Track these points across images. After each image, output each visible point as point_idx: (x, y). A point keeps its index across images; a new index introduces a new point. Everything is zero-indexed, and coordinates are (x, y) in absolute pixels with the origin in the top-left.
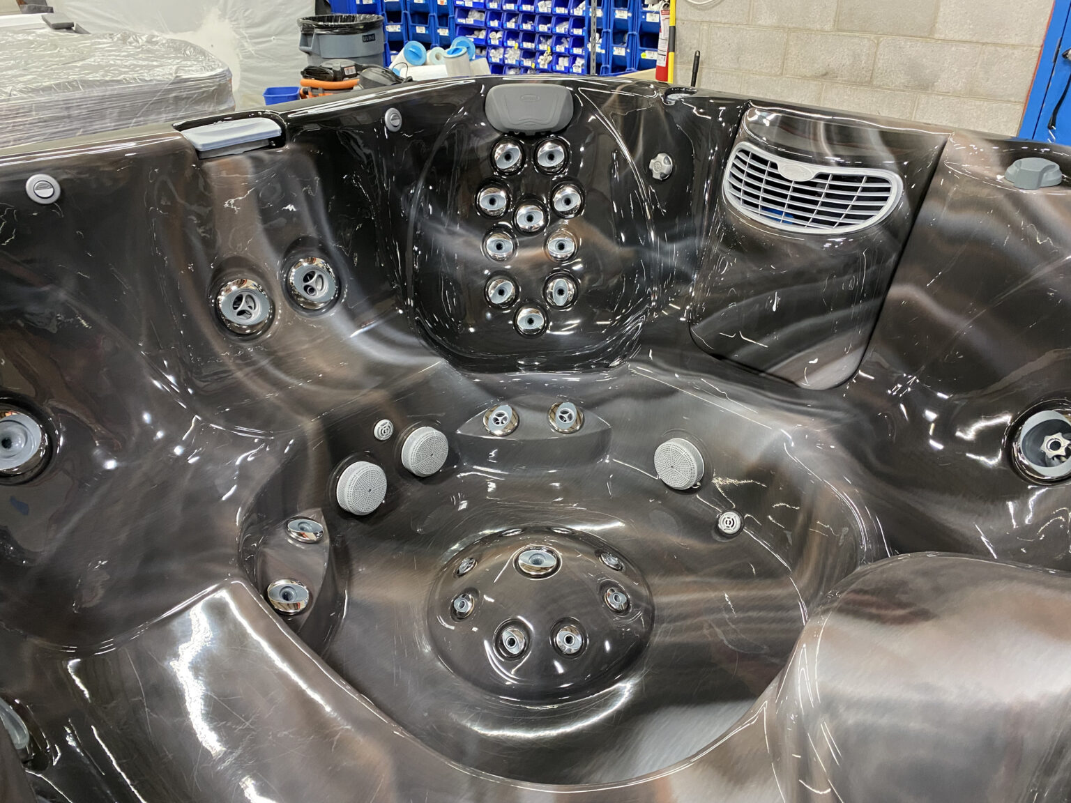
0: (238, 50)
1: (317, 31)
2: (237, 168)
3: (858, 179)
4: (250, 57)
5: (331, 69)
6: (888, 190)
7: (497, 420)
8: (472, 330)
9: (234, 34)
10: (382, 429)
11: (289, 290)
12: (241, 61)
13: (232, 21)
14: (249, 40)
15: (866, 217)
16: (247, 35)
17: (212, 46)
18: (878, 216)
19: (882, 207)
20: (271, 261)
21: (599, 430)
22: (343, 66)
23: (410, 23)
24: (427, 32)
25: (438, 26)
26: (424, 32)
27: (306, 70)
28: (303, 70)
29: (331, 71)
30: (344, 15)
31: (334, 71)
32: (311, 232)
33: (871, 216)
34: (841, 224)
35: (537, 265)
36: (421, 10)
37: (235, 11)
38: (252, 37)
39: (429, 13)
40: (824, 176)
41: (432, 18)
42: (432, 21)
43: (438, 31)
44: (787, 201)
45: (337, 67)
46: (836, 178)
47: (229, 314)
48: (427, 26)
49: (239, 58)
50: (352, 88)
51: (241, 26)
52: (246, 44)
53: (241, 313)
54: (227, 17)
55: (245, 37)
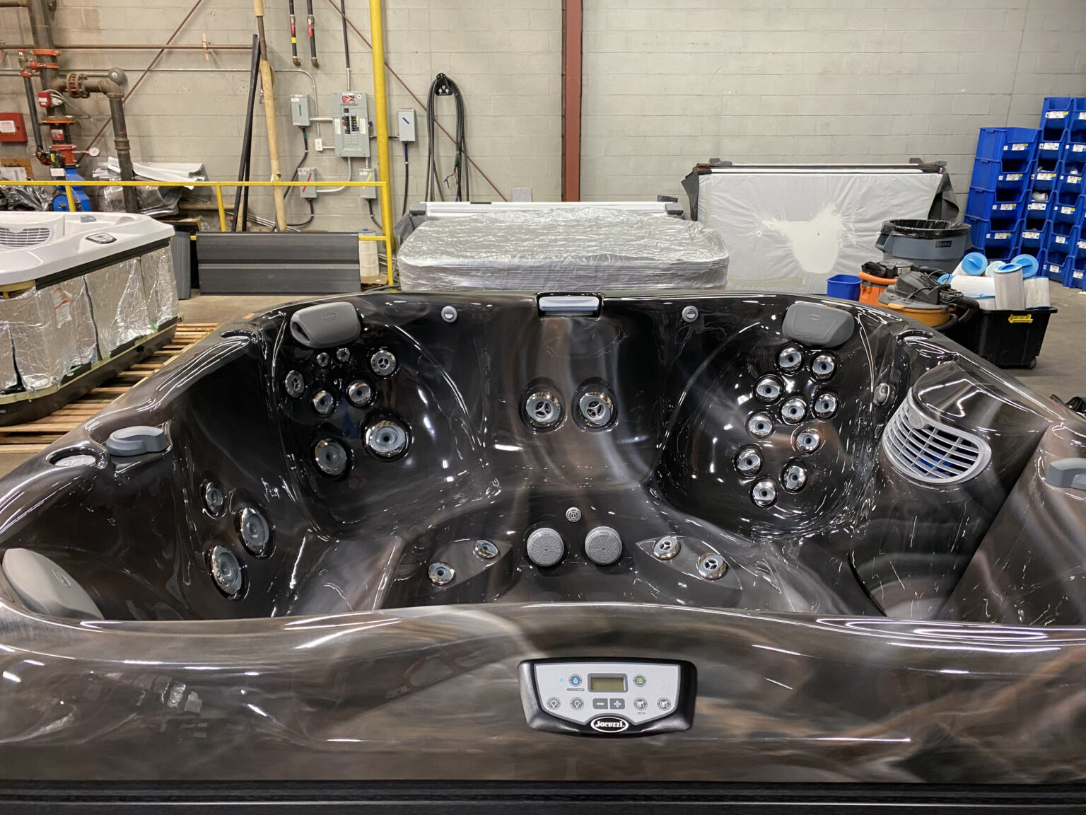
0: (840, 240)
1: (894, 233)
2: (561, 324)
3: (954, 438)
4: (851, 246)
5: (885, 267)
6: (976, 455)
7: (663, 546)
8: (694, 477)
9: (842, 226)
10: (573, 513)
11: (576, 409)
12: (840, 249)
13: (843, 216)
14: (854, 233)
15: (952, 475)
16: (853, 229)
17: (819, 234)
18: (961, 476)
19: (967, 469)
20: (570, 387)
21: (732, 587)
22: (897, 266)
23: (1052, 232)
24: (1067, 243)
25: (1079, 239)
26: (1063, 242)
27: (866, 264)
28: (863, 264)
29: (884, 269)
30: (937, 221)
31: (887, 269)
32: (604, 376)
33: (956, 475)
34: (930, 475)
35: (784, 449)
36: (1067, 221)
37: (850, 208)
38: (857, 230)
39: (1073, 224)
40: (931, 429)
41: (1076, 230)
42: (1075, 233)
43: (1078, 243)
44: (923, 448)
45: (890, 266)
46: (941, 433)
47: (531, 412)
48: (1068, 237)
49: (839, 246)
50: (887, 286)
51: (851, 220)
52: (850, 236)
53: (540, 413)
54: (841, 212)
55: (852, 230)
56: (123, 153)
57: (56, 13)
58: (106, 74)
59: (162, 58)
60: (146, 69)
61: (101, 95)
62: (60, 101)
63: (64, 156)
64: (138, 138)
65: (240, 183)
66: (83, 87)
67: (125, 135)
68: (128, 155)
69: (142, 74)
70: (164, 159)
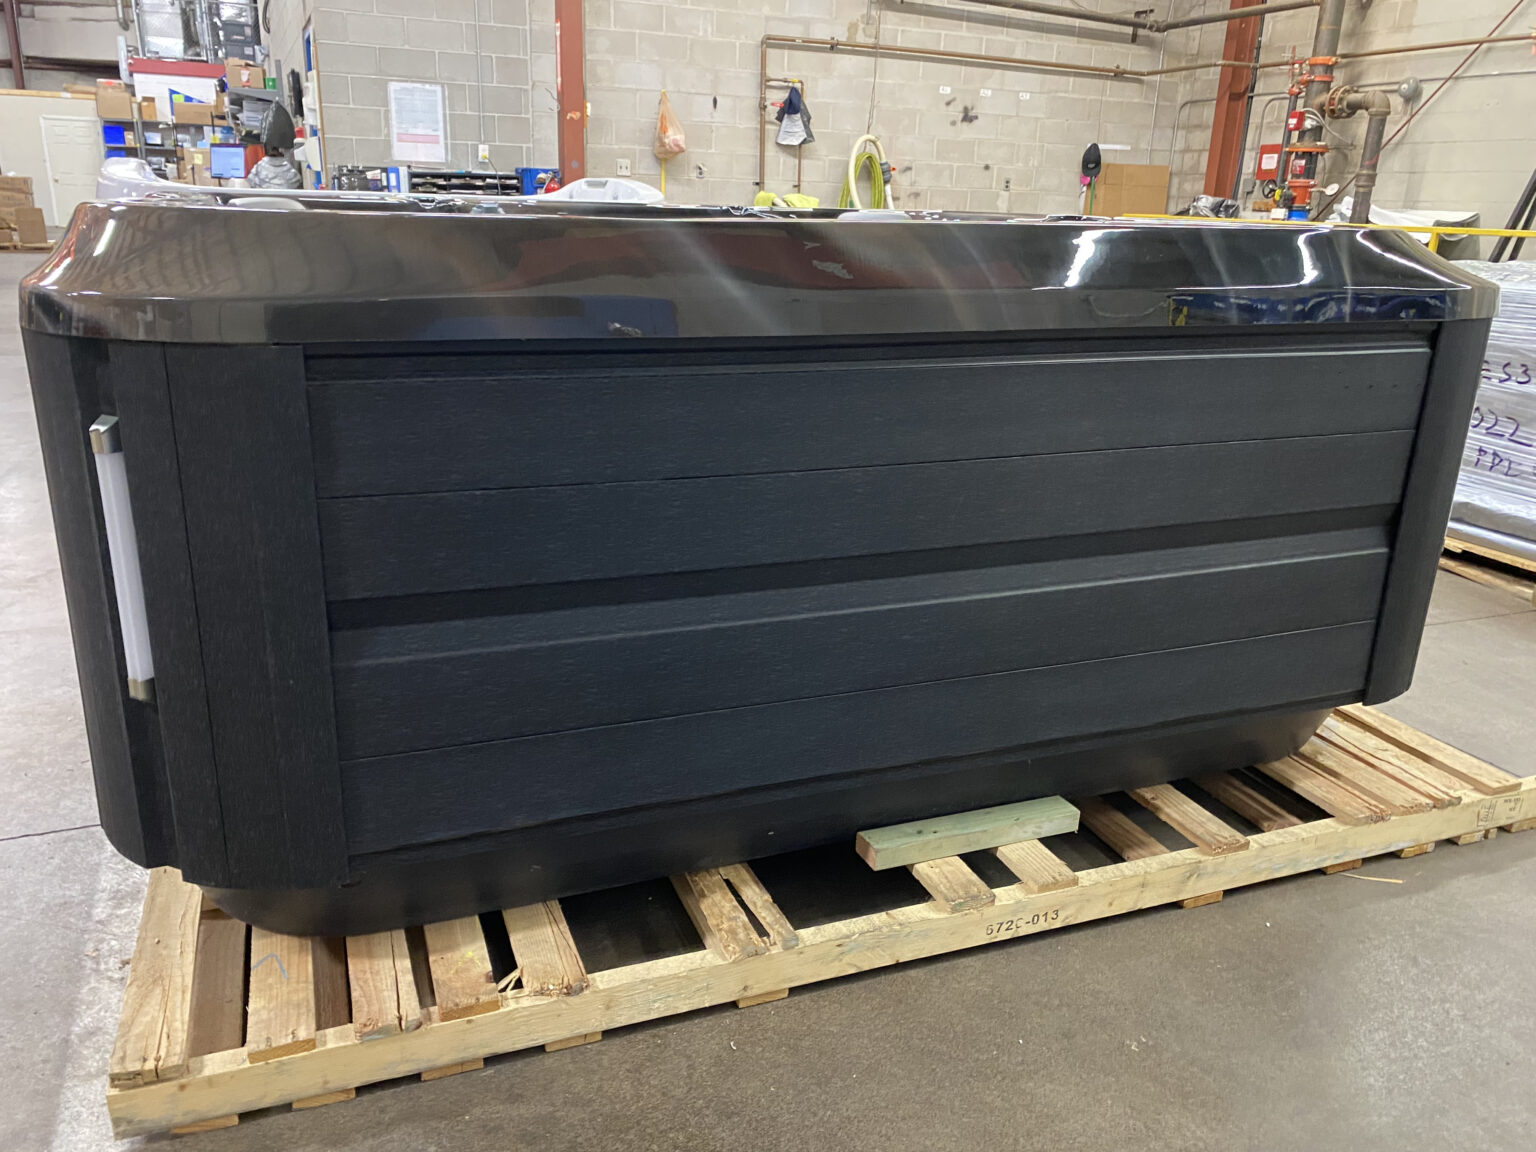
56: (1361, 190)
57: (1370, 11)
58: (1395, 87)
59: (1477, 57)
60: (1448, 75)
61: (1364, 111)
62: (1314, 123)
63: (1295, 194)
64: (1408, 175)
65: (1508, 233)
66: (1345, 103)
67: (1374, 167)
68: (1369, 193)
69: (1442, 82)
70: (1428, 205)
